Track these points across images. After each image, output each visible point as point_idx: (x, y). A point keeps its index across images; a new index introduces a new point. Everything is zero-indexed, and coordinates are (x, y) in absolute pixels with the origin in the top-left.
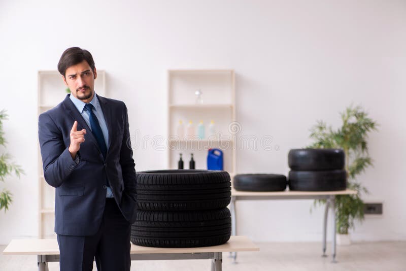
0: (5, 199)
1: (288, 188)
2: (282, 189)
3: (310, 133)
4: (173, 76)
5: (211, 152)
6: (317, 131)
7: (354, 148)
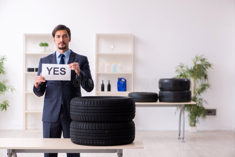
0: (5, 104)
1: (158, 101)
2: (155, 101)
3: (176, 69)
4: (99, 37)
5: (120, 80)
6: (179, 68)
7: (200, 78)
